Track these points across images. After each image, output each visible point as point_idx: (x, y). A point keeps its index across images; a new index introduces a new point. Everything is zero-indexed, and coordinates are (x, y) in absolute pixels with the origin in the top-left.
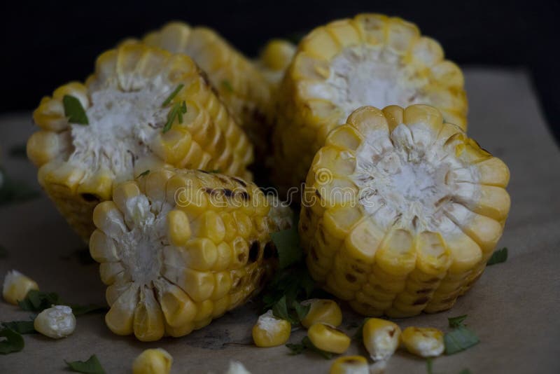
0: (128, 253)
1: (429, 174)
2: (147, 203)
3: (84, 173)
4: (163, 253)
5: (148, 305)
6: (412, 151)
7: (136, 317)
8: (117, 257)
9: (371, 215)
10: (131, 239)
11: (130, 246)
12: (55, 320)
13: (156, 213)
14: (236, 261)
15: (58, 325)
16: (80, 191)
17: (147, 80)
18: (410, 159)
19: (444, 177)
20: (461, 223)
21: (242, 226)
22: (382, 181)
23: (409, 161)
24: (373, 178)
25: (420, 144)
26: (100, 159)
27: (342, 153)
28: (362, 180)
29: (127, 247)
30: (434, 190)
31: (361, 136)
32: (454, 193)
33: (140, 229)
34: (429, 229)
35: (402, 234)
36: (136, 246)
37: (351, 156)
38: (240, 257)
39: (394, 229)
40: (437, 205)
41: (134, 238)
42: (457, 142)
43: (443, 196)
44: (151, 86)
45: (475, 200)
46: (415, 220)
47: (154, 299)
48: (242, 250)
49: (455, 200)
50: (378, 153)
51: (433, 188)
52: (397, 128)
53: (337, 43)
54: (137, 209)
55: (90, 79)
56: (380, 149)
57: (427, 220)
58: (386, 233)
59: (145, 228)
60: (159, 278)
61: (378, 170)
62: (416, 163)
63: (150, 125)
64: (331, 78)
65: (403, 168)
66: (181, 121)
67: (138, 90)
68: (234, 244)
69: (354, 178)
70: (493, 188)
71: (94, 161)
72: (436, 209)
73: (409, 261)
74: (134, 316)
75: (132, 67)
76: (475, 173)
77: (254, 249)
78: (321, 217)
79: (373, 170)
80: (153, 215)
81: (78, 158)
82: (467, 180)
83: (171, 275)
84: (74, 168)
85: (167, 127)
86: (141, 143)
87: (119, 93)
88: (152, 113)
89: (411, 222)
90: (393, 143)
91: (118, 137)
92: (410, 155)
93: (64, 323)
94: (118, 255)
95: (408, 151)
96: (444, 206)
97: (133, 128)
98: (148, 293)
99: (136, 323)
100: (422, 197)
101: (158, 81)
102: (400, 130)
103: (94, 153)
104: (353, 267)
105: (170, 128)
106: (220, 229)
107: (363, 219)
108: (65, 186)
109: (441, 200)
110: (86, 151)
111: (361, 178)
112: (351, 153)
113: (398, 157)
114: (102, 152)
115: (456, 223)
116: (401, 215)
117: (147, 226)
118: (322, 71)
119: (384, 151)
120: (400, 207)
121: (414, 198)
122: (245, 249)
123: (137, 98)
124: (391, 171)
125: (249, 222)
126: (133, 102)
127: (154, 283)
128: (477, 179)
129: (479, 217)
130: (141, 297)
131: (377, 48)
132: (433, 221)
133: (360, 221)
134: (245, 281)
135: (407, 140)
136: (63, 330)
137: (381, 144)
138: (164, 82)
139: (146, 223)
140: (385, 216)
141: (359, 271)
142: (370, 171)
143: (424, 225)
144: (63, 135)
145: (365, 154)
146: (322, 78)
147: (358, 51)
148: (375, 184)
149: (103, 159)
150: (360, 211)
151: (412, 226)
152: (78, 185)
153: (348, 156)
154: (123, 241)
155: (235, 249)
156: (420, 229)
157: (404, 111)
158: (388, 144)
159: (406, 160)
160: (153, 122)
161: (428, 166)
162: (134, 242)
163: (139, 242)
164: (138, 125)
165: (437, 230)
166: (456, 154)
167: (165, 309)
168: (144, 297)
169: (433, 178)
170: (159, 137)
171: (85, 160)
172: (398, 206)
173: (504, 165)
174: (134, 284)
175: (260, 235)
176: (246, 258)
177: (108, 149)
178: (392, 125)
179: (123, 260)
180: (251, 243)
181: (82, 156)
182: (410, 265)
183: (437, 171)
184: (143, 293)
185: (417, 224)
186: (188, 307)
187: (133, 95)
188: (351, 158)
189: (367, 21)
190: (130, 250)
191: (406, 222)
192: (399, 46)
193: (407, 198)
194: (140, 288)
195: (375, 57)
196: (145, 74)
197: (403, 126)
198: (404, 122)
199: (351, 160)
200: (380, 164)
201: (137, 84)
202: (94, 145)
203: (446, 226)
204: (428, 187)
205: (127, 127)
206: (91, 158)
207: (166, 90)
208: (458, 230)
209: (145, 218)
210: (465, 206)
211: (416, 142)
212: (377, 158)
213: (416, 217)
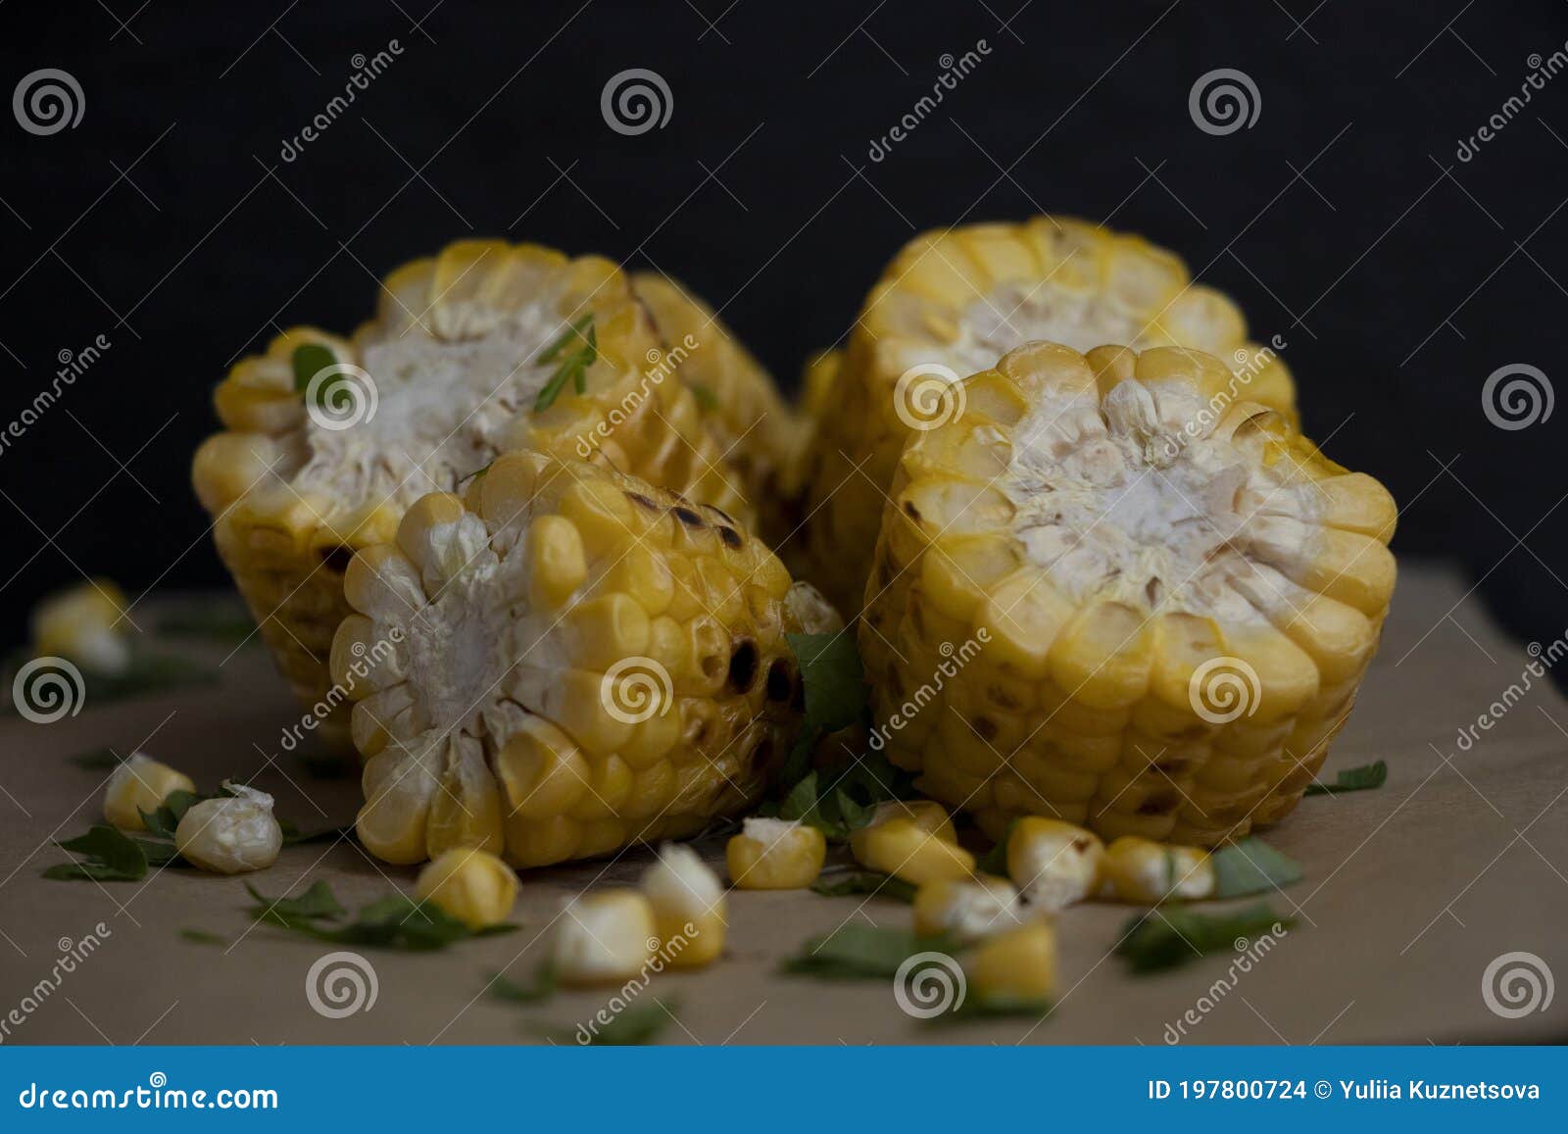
0: (424, 657)
1: (1193, 488)
2: (482, 533)
3: (332, 505)
4: (512, 636)
5: (469, 775)
6: (1153, 440)
7: (435, 811)
8: (397, 672)
9: (1042, 566)
10: (435, 620)
11: (433, 639)
12: (230, 820)
13: (503, 554)
14: (697, 670)
15: (236, 833)
16: (318, 541)
17: (504, 316)
18: (1147, 459)
19: (1232, 495)
20: (1269, 606)
21: (714, 595)
22: (1073, 495)
23: (1145, 463)
24: (1051, 489)
25: (1176, 425)
26: (373, 481)
27: (978, 431)
28: (1025, 490)
29: (424, 641)
30: (1206, 524)
31: (1029, 398)
32: (1255, 534)
33: (460, 595)
34: (1188, 609)
35: (1120, 616)
36: (448, 637)
37: (1000, 438)
38: (708, 664)
39: (1097, 601)
40: (1210, 557)
41: (443, 619)
42: (1267, 435)
43: (1225, 537)
44: (513, 329)
45: (1306, 554)
46: (1152, 587)
47: (483, 762)
48: (713, 649)
49: (1257, 553)
50: (1068, 440)
51: (1200, 522)
52: (1119, 387)
53: (982, 274)
54: (455, 546)
55: (365, 332)
56: (1076, 434)
57: (1182, 588)
58: (1079, 608)
59: (471, 590)
60: (499, 702)
61: (1066, 473)
62: (1163, 468)
63: (504, 403)
64: (964, 341)
65: (1128, 475)
66: (580, 388)
67: (479, 338)
68: (695, 626)
69: (1006, 484)
70: (1355, 536)
71: (357, 484)
72: (1210, 567)
73: (1134, 669)
74: (429, 808)
75: (469, 291)
76: (1309, 501)
77: (744, 659)
78: (916, 573)
79: (1052, 472)
80: (495, 556)
81: (319, 477)
82: (1290, 512)
83: (529, 691)
84: (304, 494)
85: (547, 398)
86: (478, 443)
87: (432, 347)
88: (509, 379)
89: (1142, 589)
90: (1107, 423)
91: (421, 436)
92: (1148, 451)
93: (251, 828)
94: (401, 666)
95: (1142, 441)
96: (1229, 564)
97: (460, 413)
98: (471, 746)
99: (434, 825)
100: (1173, 539)
101: (530, 316)
102: (1125, 391)
103: (359, 468)
104: (991, 692)
105: (551, 402)
106: (662, 582)
107: (1021, 572)
108: (282, 531)
109: (1223, 549)
110: (340, 462)
111: (1024, 486)
112: (999, 431)
113: (1118, 453)
114: (382, 464)
115: (1257, 605)
116: (1118, 572)
117: (478, 582)
118: (939, 325)
119: (1084, 437)
120: (1118, 556)
121: (1154, 540)
122: (721, 647)
123: (475, 354)
124: (1100, 478)
125: (735, 593)
126: (465, 363)
127: (487, 719)
128: (1313, 513)
129: (1313, 598)
130: (452, 758)
131: (1082, 295)
132: (1198, 592)
133: (1015, 575)
134: (716, 734)
135: (1142, 414)
136: (247, 844)
137: (1077, 423)
138: (546, 317)
139: (477, 576)
140: (1075, 569)
141: (1006, 702)
142: (1047, 474)
143: (1177, 599)
144: (288, 438)
145: (1036, 438)
146: (939, 340)
147: (1032, 294)
148: (1056, 501)
149: (381, 478)
150: (1015, 555)
151: (1146, 599)
152: (314, 530)
153: (992, 438)
154: (414, 630)
155: (694, 640)
156: (1166, 604)
157: (1138, 360)
158: (1094, 423)
159: (1137, 460)
160: (511, 397)
161: (1191, 471)
162: (440, 628)
163: (455, 627)
164: (473, 403)
165: (1208, 613)
166: (1264, 459)
167: (508, 776)
168: (458, 759)
169: (1205, 498)
170: (523, 421)
171: (334, 482)
172: (1111, 552)
173: (1384, 491)
174: (433, 733)
175: (760, 631)
176: (723, 671)
177: (396, 457)
178: (1107, 382)
179: (413, 677)
180: (737, 641)
181: (328, 472)
182: (1133, 680)
183: (1214, 481)
184: (457, 747)
185: (1158, 595)
186: (566, 762)
187: (466, 349)
188: (1000, 443)
189: (1059, 236)
190: (432, 648)
191: (1129, 588)
192: (1134, 298)
193: (1135, 538)
194: (448, 739)
195: (1075, 315)
196: (499, 305)
197: (1134, 385)
198: (1139, 376)
199: (1000, 448)
200: (1070, 462)
201: (477, 325)
202: (360, 451)
203: (1231, 609)
204: (1190, 519)
205: (446, 412)
206: (349, 477)
207: (550, 334)
208: (1259, 621)
209: (476, 565)
210: (1282, 572)
211: (1165, 419)
212: (1063, 450)
213: (1155, 581)
